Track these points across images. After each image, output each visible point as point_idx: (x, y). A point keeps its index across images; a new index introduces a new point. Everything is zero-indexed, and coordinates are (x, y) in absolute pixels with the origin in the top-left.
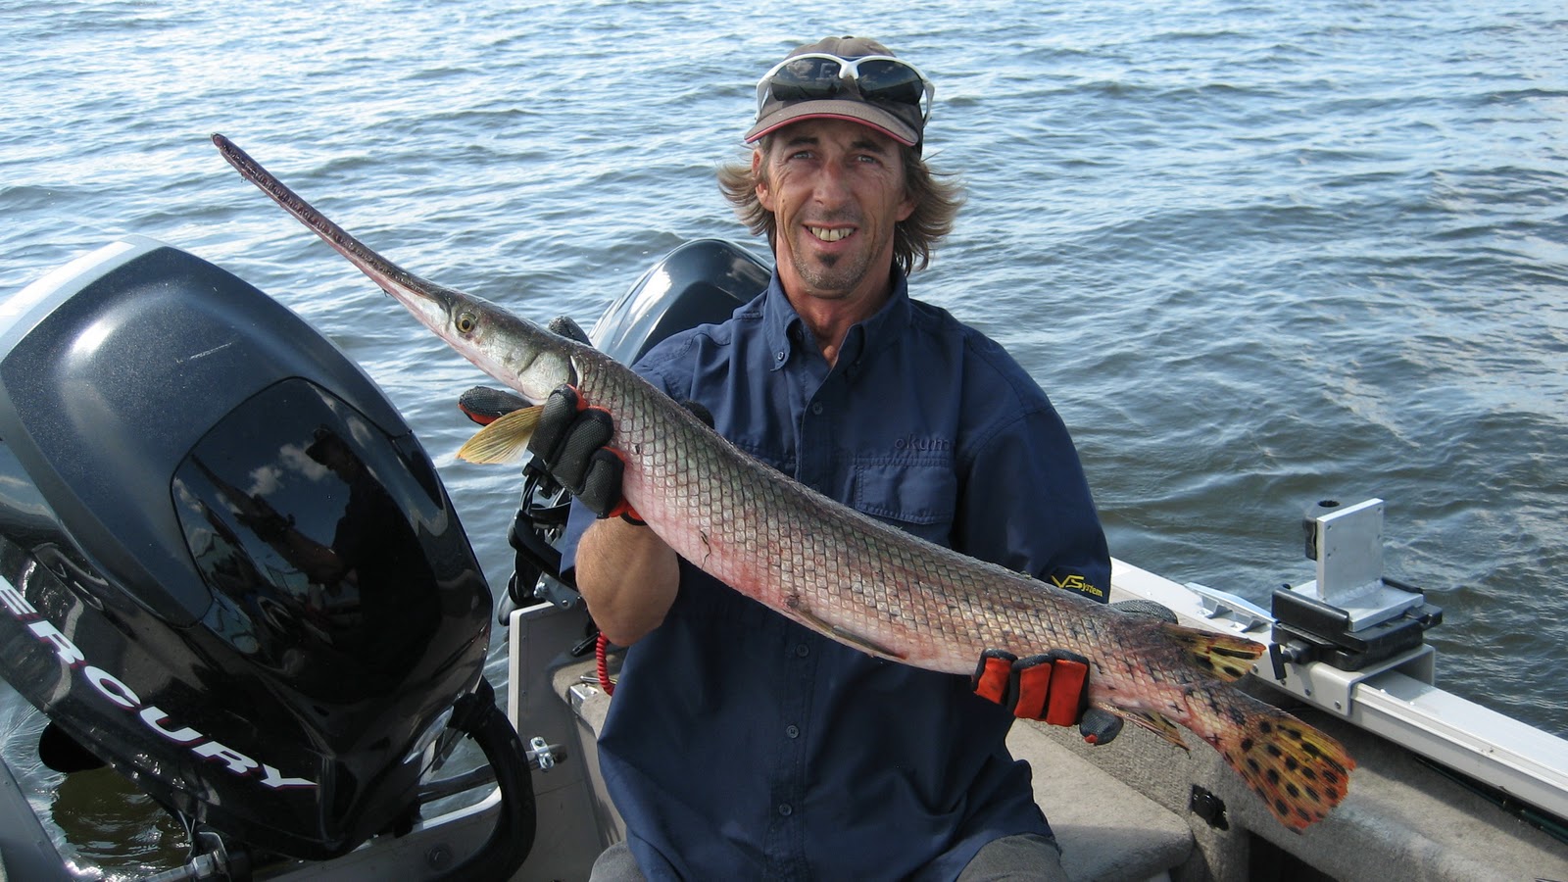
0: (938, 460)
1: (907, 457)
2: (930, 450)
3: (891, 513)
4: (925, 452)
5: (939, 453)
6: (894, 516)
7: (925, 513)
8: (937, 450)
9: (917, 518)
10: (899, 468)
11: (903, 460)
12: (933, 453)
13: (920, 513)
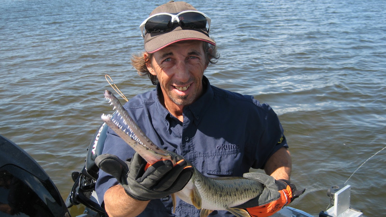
0: (232, 152)
1: (222, 152)
2: (229, 149)
3: (219, 173)
4: (228, 150)
5: (233, 149)
6: (220, 173)
7: (230, 171)
8: (231, 148)
9: (227, 173)
10: (219, 157)
11: (220, 154)
12: (230, 150)
13: (228, 171)
